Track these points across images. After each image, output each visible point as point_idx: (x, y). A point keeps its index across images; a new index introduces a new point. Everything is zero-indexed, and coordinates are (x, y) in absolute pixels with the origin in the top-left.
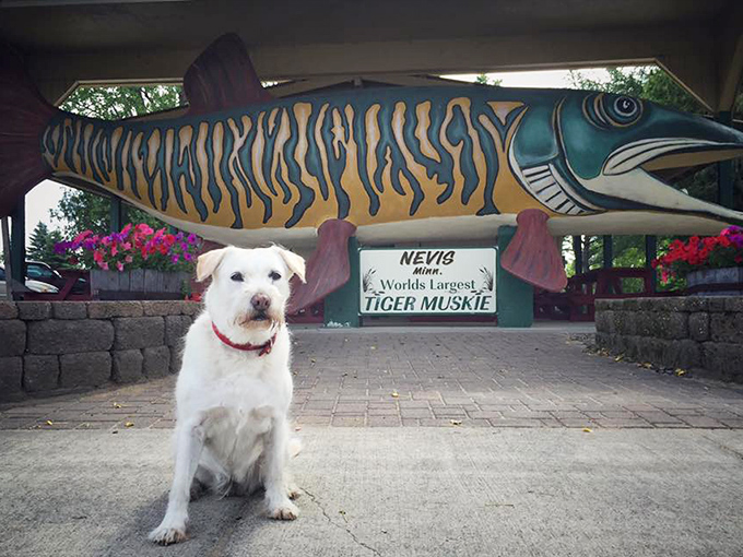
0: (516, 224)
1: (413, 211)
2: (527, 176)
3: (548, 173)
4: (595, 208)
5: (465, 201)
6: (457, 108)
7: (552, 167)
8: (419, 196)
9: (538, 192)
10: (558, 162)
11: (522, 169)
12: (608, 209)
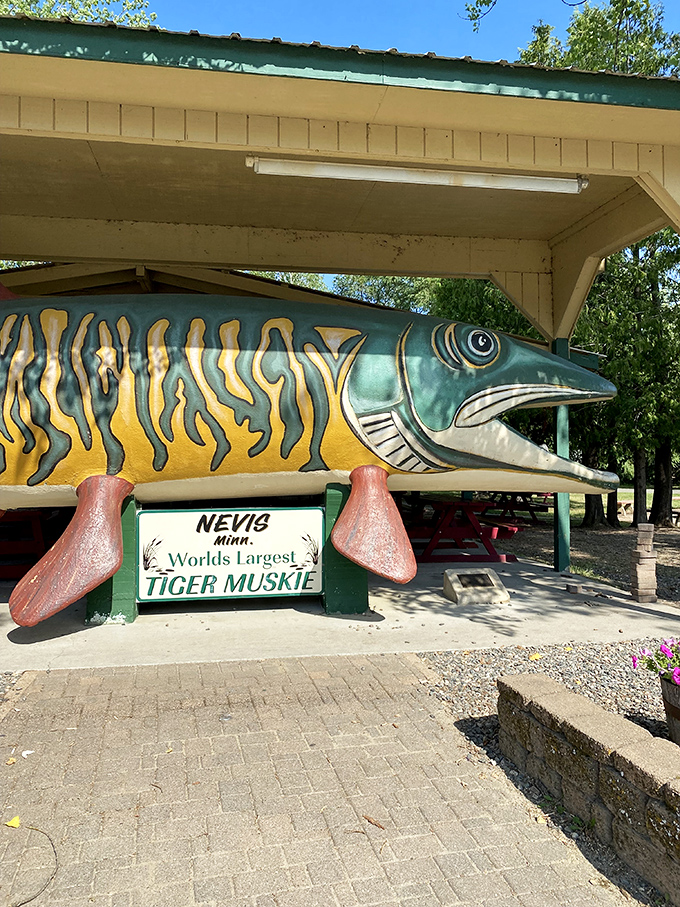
0: (348, 482)
1: (215, 465)
3: (391, 422)
4: (445, 465)
5: (285, 454)
6: (275, 332)
7: (395, 415)
8: (224, 447)
9: (378, 445)
10: (402, 409)
11: (359, 416)
12: (458, 466)
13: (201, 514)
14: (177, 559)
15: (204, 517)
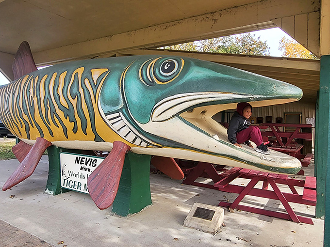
1: (66, 136)
2: (110, 120)
3: (120, 118)
6: (76, 75)
7: (121, 114)
8: (65, 128)
9: (119, 130)
10: (124, 111)
12: (163, 146)
13: (76, 156)
14: (70, 173)
15: (77, 157)
